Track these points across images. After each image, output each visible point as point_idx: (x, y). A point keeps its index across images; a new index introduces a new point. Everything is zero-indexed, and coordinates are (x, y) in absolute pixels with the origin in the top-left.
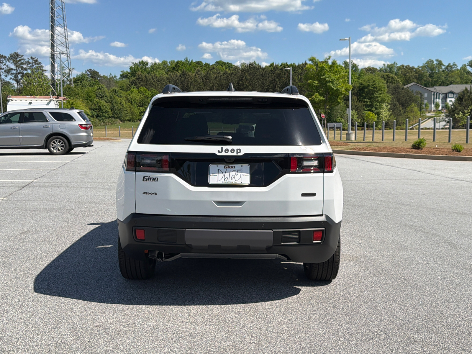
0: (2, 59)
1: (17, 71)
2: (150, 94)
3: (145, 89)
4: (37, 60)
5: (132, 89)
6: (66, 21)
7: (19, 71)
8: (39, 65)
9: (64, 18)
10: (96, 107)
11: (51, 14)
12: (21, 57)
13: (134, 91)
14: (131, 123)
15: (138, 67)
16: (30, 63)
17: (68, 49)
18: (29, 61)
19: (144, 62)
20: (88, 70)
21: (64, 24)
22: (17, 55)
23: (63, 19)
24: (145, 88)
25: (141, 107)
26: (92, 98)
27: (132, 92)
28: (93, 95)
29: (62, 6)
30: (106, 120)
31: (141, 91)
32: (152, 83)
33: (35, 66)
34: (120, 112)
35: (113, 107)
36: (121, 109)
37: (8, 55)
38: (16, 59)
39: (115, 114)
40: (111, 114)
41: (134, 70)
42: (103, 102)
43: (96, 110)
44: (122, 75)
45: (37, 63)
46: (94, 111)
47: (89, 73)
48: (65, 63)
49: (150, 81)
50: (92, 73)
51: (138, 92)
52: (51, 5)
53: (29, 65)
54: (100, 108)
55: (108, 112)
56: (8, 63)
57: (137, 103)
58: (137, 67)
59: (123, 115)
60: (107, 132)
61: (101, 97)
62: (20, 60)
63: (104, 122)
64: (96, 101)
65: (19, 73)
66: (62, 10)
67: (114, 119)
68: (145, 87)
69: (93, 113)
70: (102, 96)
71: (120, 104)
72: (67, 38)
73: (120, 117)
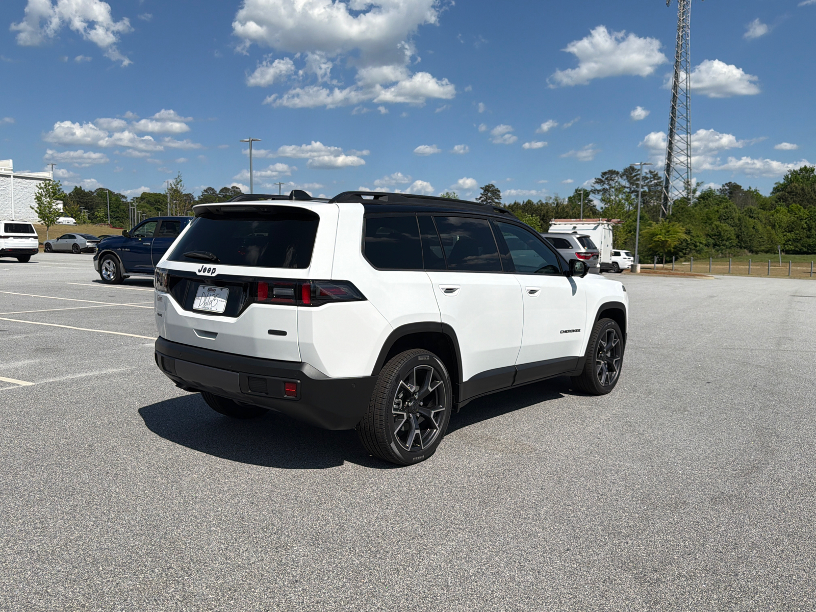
0: (613, 176)
1: (630, 189)
2: (806, 214)
3: (800, 206)
4: (657, 174)
5: (778, 208)
6: (691, 122)
7: (632, 189)
8: (659, 181)
9: (688, 117)
10: (715, 232)
11: (671, 114)
12: (638, 171)
13: (781, 211)
14: (768, 255)
15: (798, 176)
16: (647, 178)
17: (689, 158)
18: (647, 176)
19: (808, 168)
20: (726, 184)
21: (687, 125)
22: (632, 169)
23: (687, 119)
24: (798, 205)
25: (788, 232)
26: (712, 220)
27: (777, 212)
28: (715, 217)
29: (687, 102)
30: (726, 251)
31: (792, 209)
32: (812, 198)
33: (653, 183)
34: (750, 239)
35: (741, 233)
36: (752, 235)
37: (621, 170)
38: (631, 174)
39: (742, 243)
40: (735, 242)
41: (791, 180)
42: (725, 226)
43: (714, 237)
44: (777, 187)
45: (656, 178)
46: (710, 239)
47: (727, 188)
48: (683, 176)
49: (809, 195)
50: (732, 188)
51: (786, 212)
52: (672, 102)
53: (646, 182)
54: (719, 235)
55: (731, 239)
56: (620, 180)
57: (782, 227)
58: (796, 177)
59: (755, 243)
60: (712, 267)
61: (724, 219)
62: (635, 176)
63: (722, 253)
64: (716, 225)
65: (633, 192)
66: (685, 107)
67: (739, 250)
68: (800, 205)
69: (709, 241)
70: (727, 217)
71: (754, 228)
72: (689, 143)
73: (750, 246)
